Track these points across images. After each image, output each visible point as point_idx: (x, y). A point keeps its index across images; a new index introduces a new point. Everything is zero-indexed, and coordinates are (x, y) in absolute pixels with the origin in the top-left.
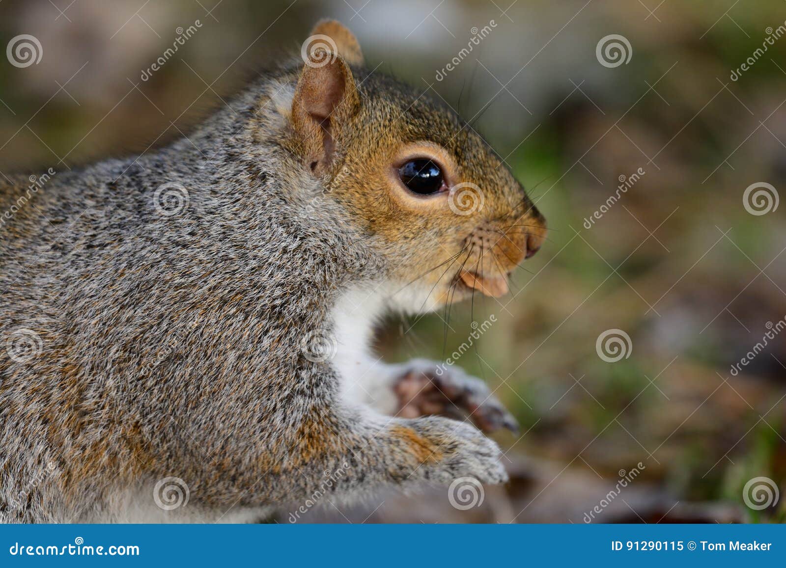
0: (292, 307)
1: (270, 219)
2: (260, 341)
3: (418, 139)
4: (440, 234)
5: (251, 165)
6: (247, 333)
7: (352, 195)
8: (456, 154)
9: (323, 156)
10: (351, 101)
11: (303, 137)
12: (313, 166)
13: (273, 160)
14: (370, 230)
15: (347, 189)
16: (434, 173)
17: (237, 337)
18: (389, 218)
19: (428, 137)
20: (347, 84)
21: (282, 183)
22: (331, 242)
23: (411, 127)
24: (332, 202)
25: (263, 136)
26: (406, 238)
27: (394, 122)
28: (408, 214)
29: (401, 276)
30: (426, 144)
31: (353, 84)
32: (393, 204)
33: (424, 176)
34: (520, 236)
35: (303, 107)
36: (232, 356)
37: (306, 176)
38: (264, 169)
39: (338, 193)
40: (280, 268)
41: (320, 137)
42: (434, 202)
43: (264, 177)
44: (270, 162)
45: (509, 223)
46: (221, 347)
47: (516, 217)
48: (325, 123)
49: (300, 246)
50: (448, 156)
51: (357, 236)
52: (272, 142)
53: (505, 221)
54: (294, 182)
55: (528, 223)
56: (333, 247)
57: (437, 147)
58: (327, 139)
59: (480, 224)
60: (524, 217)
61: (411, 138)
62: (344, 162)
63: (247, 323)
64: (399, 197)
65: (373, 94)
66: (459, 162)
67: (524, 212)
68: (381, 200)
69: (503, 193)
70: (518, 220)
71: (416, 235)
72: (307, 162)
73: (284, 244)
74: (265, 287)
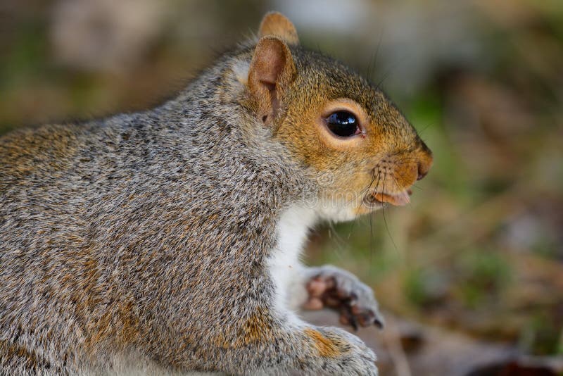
0: (252, 223)
1: (234, 159)
2: (228, 251)
3: (339, 97)
4: (356, 165)
5: (219, 120)
6: (220, 243)
7: (293, 138)
8: (367, 107)
9: (271, 111)
10: (290, 72)
11: (256, 98)
12: (264, 118)
13: (236, 115)
14: (306, 163)
15: (289, 134)
16: (351, 121)
17: (213, 246)
18: (320, 154)
19: (346, 96)
20: (287, 59)
21: (242, 132)
22: (278, 173)
23: (334, 88)
24: (278, 144)
25: (228, 98)
26: (332, 169)
27: (322, 85)
28: (333, 151)
29: (329, 196)
30: (345, 100)
31: (291, 58)
32: (322, 143)
33: (344, 123)
34: (413, 164)
35: (256, 77)
36: (209, 259)
37: (260, 126)
38: (229, 123)
39: (283, 138)
40: (244, 193)
41: (268, 98)
42: (353, 142)
43: (229, 129)
44: (233, 116)
45: (406, 155)
46: (200, 254)
47: (410, 151)
48: (272, 87)
49: (256, 177)
50: (361, 109)
51: (296, 168)
52: (234, 102)
53: (403, 154)
54: (251, 130)
55: (420, 155)
56: (279, 177)
57: (353, 102)
58: (273, 98)
59: (384, 158)
60: (417, 150)
61: (334, 96)
62: (286, 115)
63: (219, 236)
64: (326, 138)
65: (306, 65)
66: (368, 113)
67: (417, 148)
68: (313, 142)
69: (401, 134)
70: (412, 153)
71: (339, 167)
72: (260, 117)
73: (244, 176)
74: (233, 209)
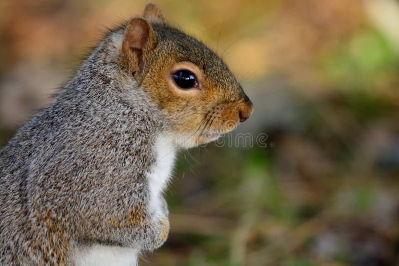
1: (114, 101)
3: (184, 61)
4: (194, 109)
5: (103, 75)
6: (118, 157)
7: (152, 88)
8: (204, 68)
9: (138, 69)
10: (152, 42)
11: (128, 60)
12: (133, 74)
13: (114, 71)
14: (161, 106)
15: (150, 85)
16: (192, 77)
18: (169, 100)
19: (188, 60)
20: (150, 33)
21: (119, 83)
22: (145, 111)
23: (180, 54)
24: (142, 91)
25: (108, 60)
26: (178, 111)
27: (173, 51)
28: (178, 98)
29: (178, 129)
30: (187, 63)
31: (153, 33)
32: (170, 92)
33: (187, 79)
34: (235, 110)
35: (128, 45)
36: (112, 168)
37: (130, 79)
38: (109, 77)
39: (145, 87)
40: (124, 122)
41: (136, 60)
42: (192, 92)
43: (109, 81)
44: (112, 73)
45: (230, 104)
47: (234, 101)
48: (139, 52)
49: (131, 112)
50: (198, 69)
51: (156, 109)
52: (113, 62)
53: (228, 103)
54: (124, 82)
55: (241, 105)
56: (147, 113)
57: (193, 65)
58: (140, 61)
59: (214, 106)
61: (180, 60)
62: (148, 72)
64: (173, 89)
65: (164, 38)
66: (204, 72)
67: (239, 100)
68: (165, 90)
69: (228, 89)
70: (235, 103)
71: (183, 109)
72: (130, 72)
73: (123, 111)
